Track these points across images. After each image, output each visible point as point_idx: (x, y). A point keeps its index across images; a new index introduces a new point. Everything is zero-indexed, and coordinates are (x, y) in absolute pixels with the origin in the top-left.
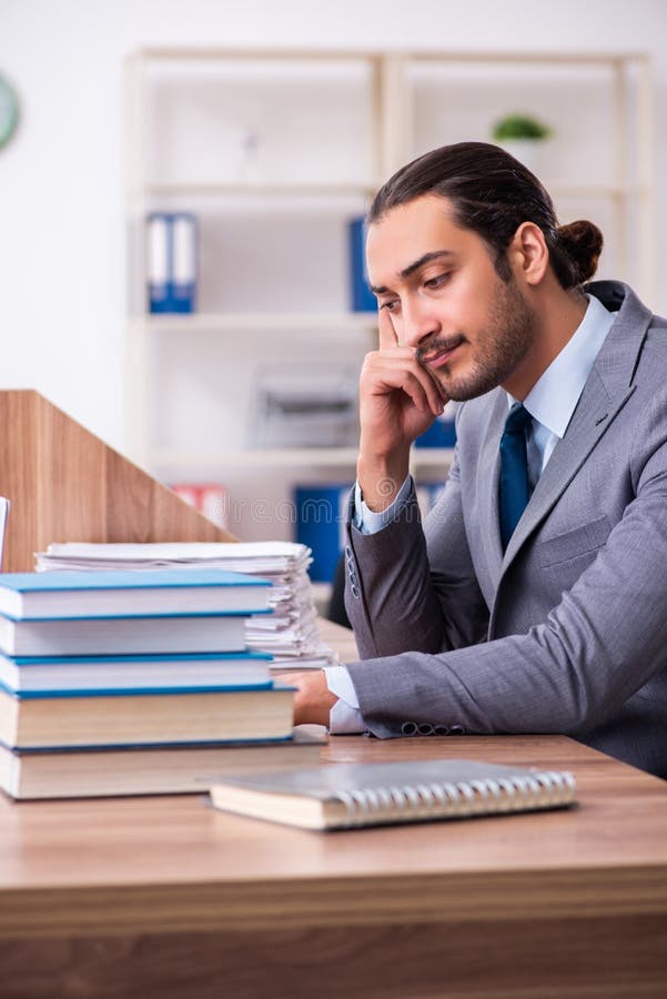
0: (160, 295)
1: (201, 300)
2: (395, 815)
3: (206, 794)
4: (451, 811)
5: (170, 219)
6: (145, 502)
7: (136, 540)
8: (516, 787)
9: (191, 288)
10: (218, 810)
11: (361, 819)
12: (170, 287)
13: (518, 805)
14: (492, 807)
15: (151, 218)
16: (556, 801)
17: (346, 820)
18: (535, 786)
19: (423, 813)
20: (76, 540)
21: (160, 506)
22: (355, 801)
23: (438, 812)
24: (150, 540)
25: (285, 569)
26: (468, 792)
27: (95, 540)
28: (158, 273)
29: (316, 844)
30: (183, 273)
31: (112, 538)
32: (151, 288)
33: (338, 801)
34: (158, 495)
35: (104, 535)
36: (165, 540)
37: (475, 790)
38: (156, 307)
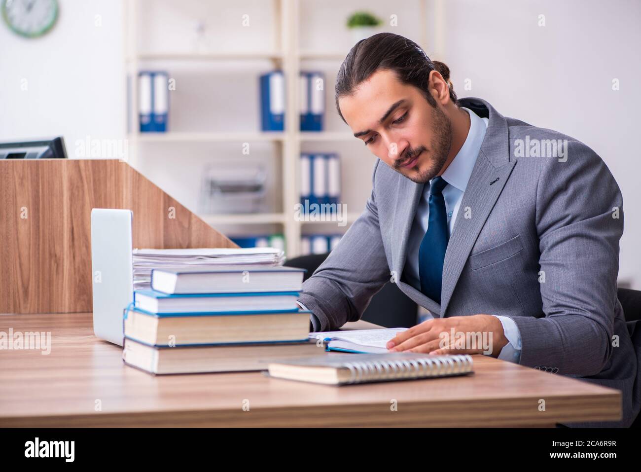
0: (146, 120)
1: (172, 123)
2: (376, 377)
3: (267, 371)
4: (406, 375)
5: (153, 75)
6: (186, 225)
7: (181, 247)
8: (441, 362)
9: (165, 116)
10: (274, 378)
11: (358, 379)
12: (152, 116)
13: (442, 373)
14: (428, 374)
15: (141, 74)
16: (463, 371)
17: (351, 379)
18: (451, 362)
19: (392, 376)
20: (146, 247)
21: (194, 227)
22: (355, 368)
23: (399, 376)
24: (189, 247)
25: (274, 261)
26: (416, 365)
27: (157, 247)
28: (146, 108)
29: (334, 391)
30: (161, 107)
31: (166, 247)
32: (141, 116)
33: (347, 369)
34: (193, 221)
35: (162, 245)
36: (197, 247)
37: (419, 364)
38: (144, 128)
